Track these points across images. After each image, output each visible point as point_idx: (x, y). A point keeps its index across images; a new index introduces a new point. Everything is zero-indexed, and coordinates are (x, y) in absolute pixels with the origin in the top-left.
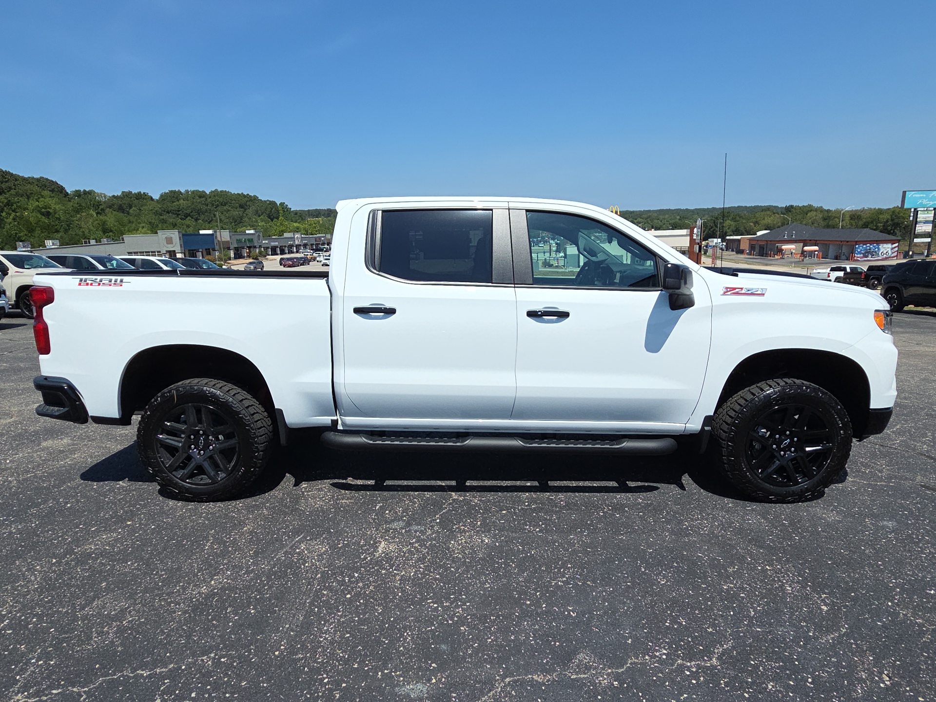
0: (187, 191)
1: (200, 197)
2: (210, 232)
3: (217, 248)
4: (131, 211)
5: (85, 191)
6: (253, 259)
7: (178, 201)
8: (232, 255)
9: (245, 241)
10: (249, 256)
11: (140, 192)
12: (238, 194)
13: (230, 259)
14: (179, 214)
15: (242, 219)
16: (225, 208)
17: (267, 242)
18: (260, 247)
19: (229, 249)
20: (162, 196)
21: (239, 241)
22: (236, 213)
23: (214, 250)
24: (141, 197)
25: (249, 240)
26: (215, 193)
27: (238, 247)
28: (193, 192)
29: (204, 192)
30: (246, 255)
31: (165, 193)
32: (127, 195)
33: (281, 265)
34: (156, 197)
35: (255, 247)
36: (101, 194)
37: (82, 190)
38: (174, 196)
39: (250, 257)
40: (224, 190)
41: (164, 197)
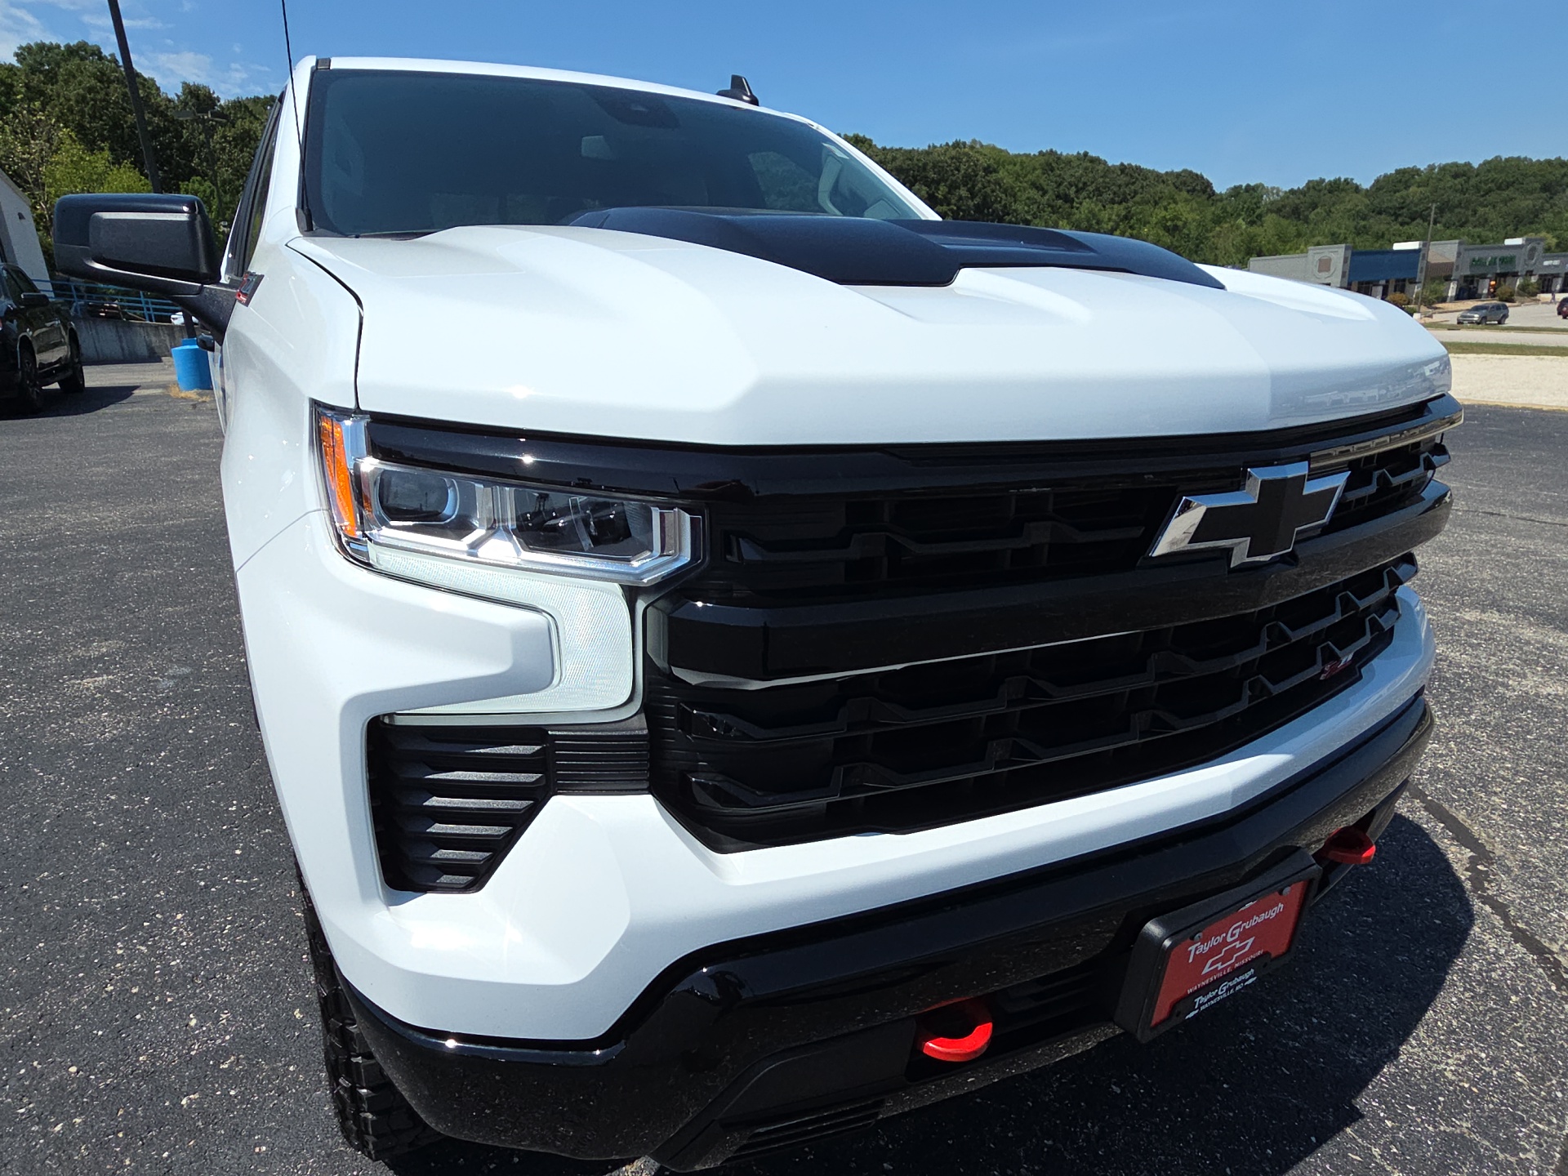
0: (1431, 168)
1: (1456, 176)
2: (1413, 245)
3: (1420, 276)
4: (1312, 216)
5: (1248, 185)
6: (1501, 300)
7: (1407, 187)
8: (1452, 292)
9: (1493, 262)
10: (1492, 295)
11: (1340, 179)
12: (1549, 162)
13: (1444, 300)
14: (1400, 215)
15: (1536, 216)
16: (1505, 194)
17: (1556, 262)
18: (1530, 273)
19: (1448, 279)
20: (1377, 181)
21: (1476, 263)
22: (1525, 203)
23: (1413, 282)
24: (1340, 188)
25: (1503, 260)
26: (1494, 166)
27: (1473, 276)
28: (1443, 169)
29: (1468, 164)
30: (1485, 291)
31: (1386, 176)
32: (1314, 187)
33: (1559, 314)
34: (1366, 184)
35: (1515, 275)
36: (1273, 188)
37: (1244, 185)
38: (1405, 178)
39: (1494, 296)
40: (1516, 155)
41: (1382, 184)
